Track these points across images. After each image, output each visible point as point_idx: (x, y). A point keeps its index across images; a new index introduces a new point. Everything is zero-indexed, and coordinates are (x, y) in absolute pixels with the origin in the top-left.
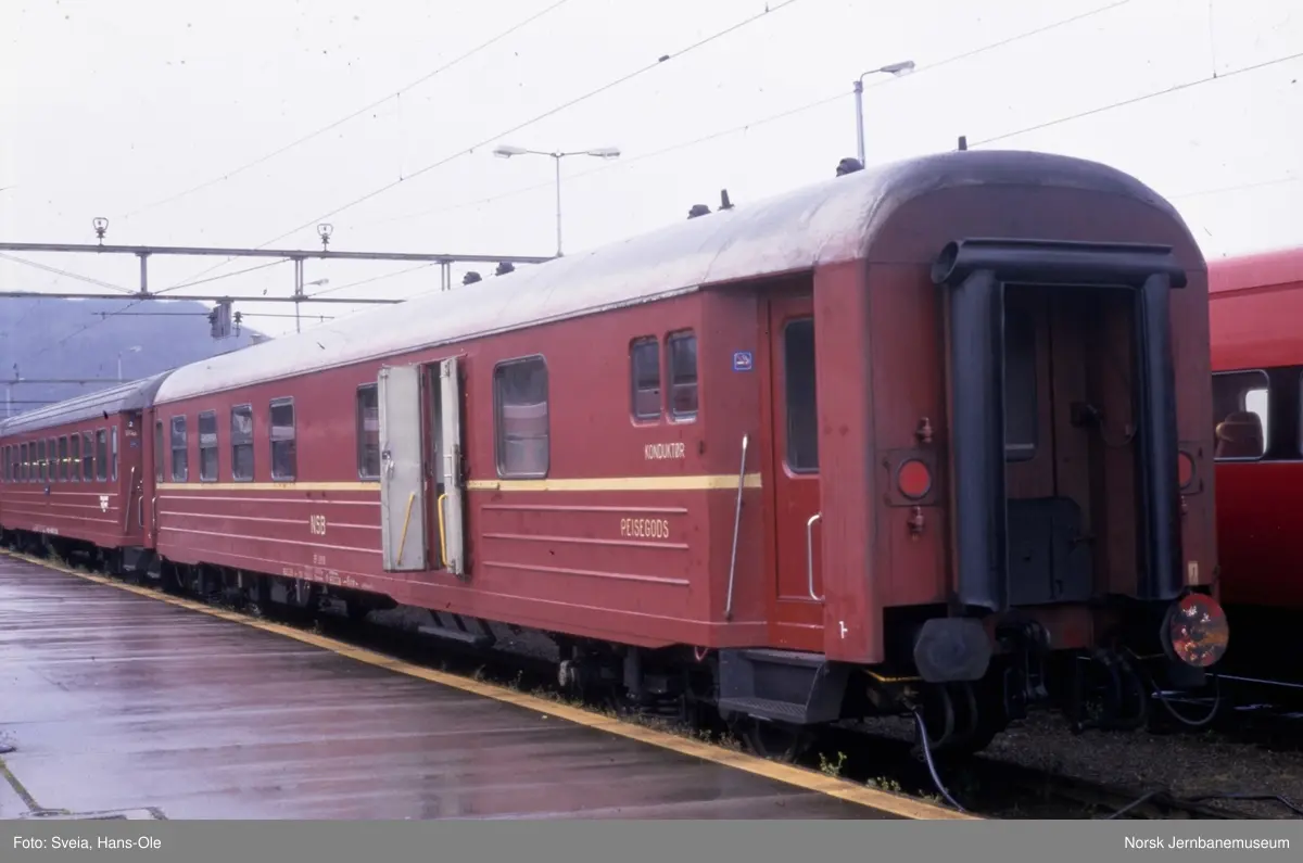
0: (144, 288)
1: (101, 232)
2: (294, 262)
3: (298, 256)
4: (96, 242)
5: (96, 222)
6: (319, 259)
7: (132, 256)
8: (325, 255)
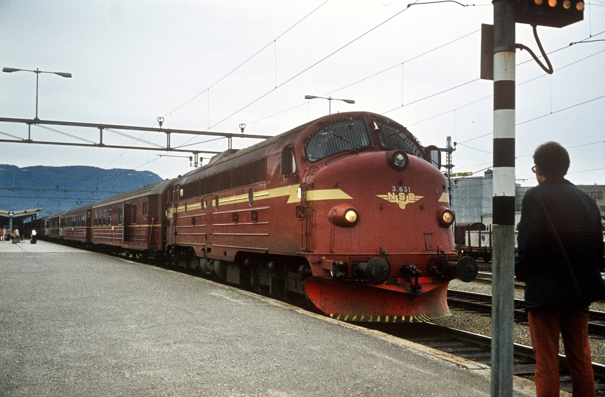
0: (169, 146)
1: (161, 123)
2: (228, 138)
3: (229, 136)
4: (159, 127)
5: (159, 119)
6: (240, 138)
7: (164, 133)
8: (243, 136)
